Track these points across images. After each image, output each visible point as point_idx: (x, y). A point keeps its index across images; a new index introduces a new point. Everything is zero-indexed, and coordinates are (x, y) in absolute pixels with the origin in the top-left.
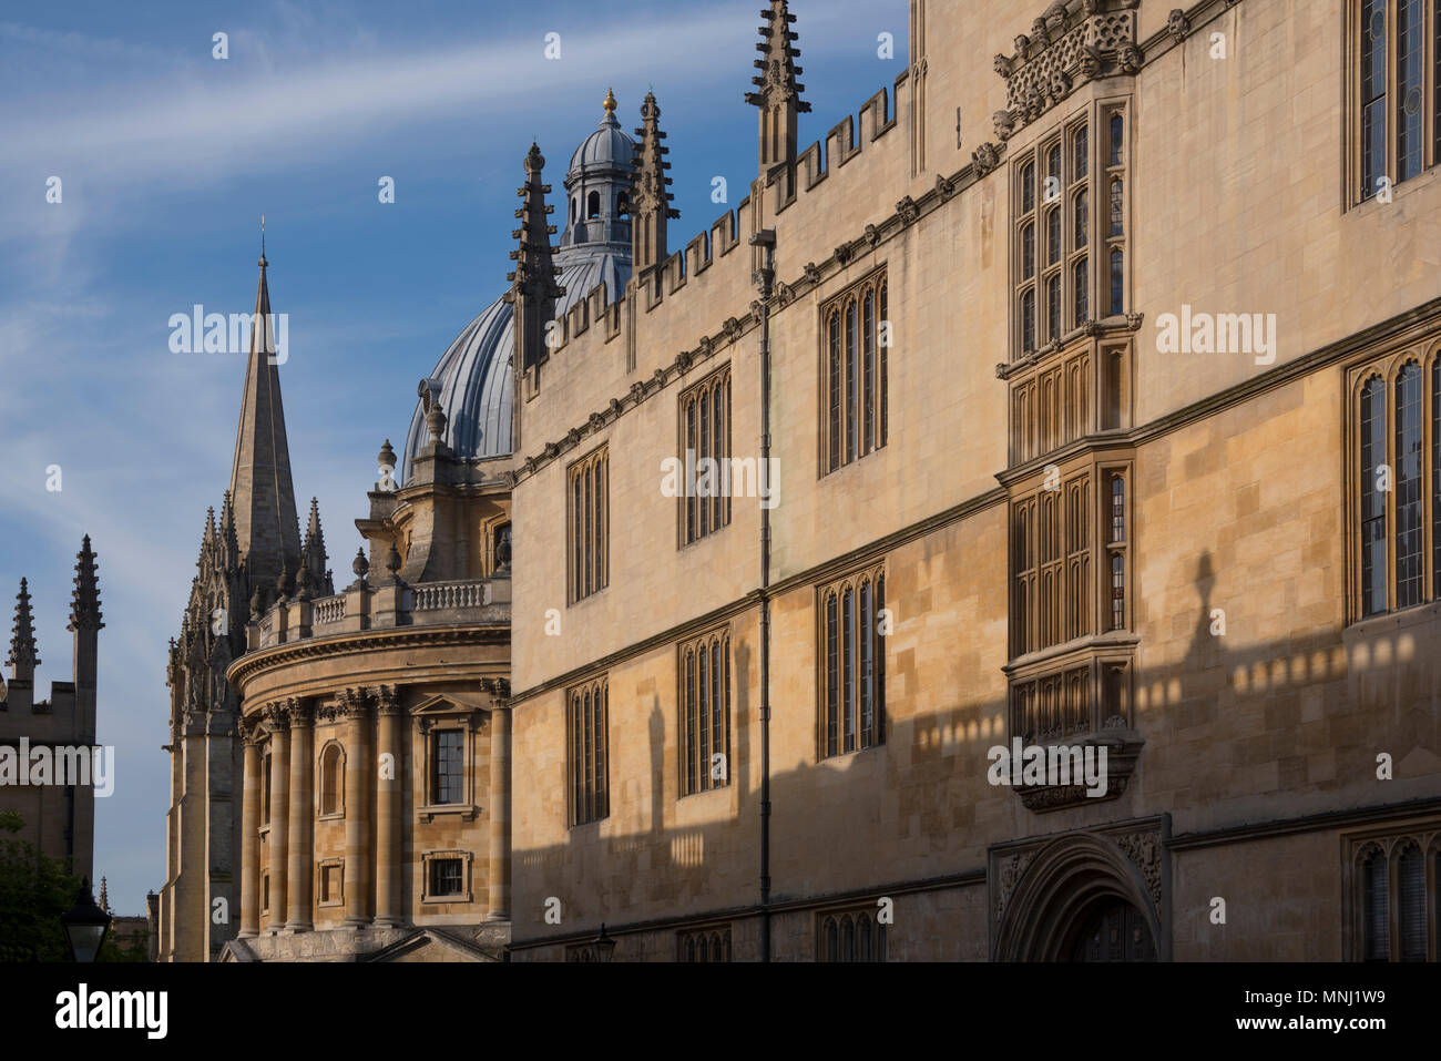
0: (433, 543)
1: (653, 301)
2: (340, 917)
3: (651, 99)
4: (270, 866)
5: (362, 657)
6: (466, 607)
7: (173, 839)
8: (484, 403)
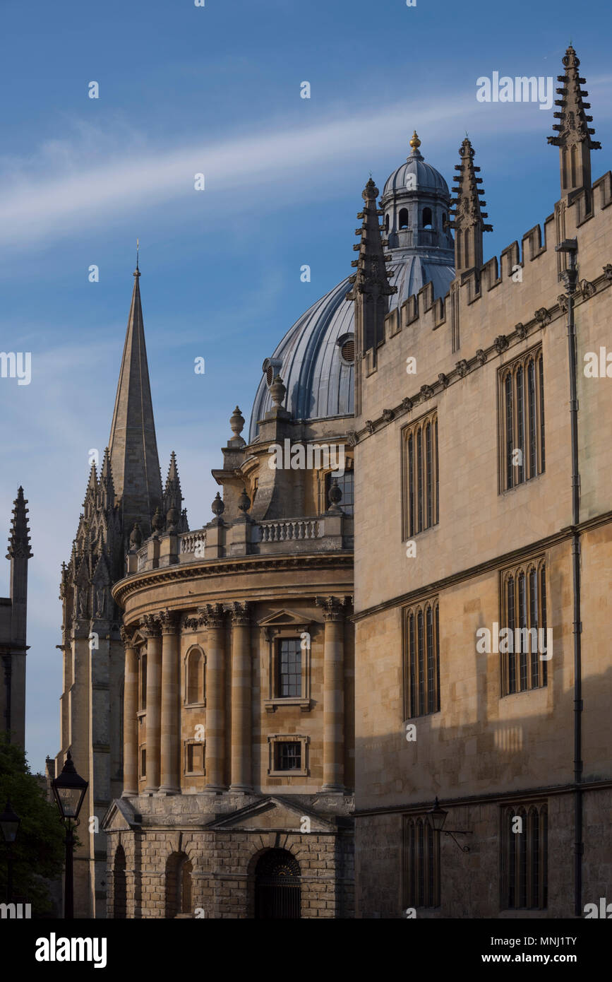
0: (275, 488)
1: (474, 296)
2: (202, 784)
3: (467, 143)
4: (146, 742)
5: (219, 579)
6: (303, 539)
7: (65, 718)
8: (316, 375)
